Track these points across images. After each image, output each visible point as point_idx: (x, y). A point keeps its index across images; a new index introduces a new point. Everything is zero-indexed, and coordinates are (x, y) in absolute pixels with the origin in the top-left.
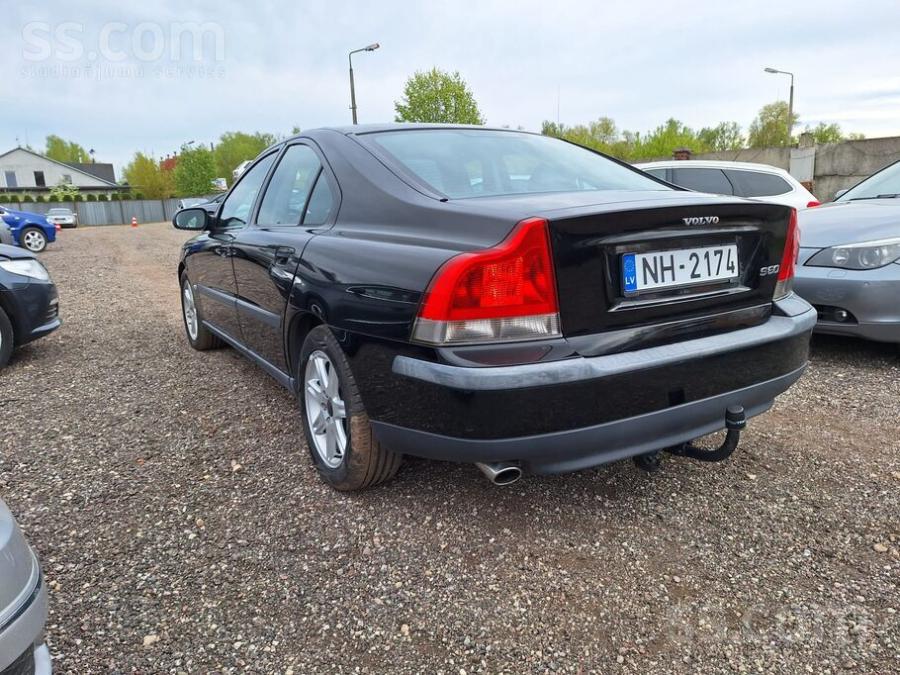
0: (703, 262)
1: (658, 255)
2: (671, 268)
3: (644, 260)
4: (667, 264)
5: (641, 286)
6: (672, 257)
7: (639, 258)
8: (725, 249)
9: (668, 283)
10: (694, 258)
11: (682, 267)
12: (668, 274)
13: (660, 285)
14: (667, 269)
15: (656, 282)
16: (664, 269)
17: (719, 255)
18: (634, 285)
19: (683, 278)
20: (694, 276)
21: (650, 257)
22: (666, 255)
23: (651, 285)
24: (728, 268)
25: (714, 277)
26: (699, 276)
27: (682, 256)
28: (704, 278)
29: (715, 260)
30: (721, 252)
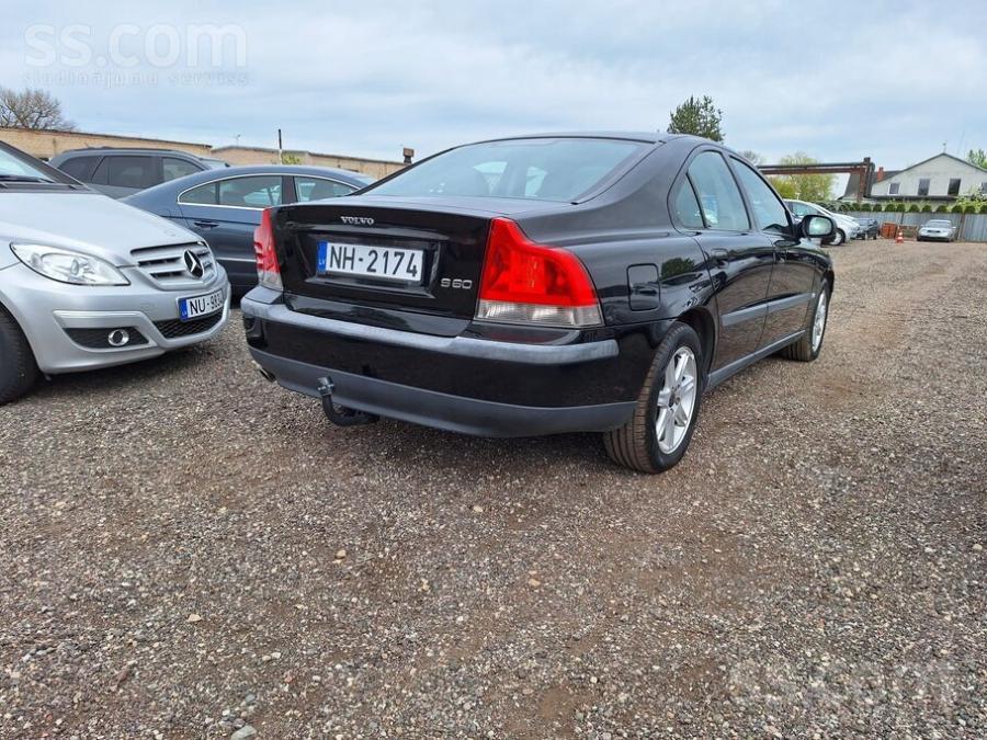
0: (381, 260)
1: (344, 246)
2: (352, 259)
3: (333, 248)
4: (349, 254)
5: (328, 268)
6: (354, 250)
7: (330, 245)
8: (408, 253)
9: (348, 270)
10: (373, 255)
11: (361, 260)
12: (348, 263)
13: (341, 270)
14: (349, 258)
15: (339, 267)
16: (346, 258)
17: (399, 257)
18: (324, 266)
19: (360, 269)
20: (369, 269)
21: (337, 246)
22: (350, 247)
23: (335, 269)
24: (408, 271)
25: (389, 275)
26: (374, 271)
27: (362, 251)
28: (379, 273)
29: (393, 261)
30: (402, 255)
